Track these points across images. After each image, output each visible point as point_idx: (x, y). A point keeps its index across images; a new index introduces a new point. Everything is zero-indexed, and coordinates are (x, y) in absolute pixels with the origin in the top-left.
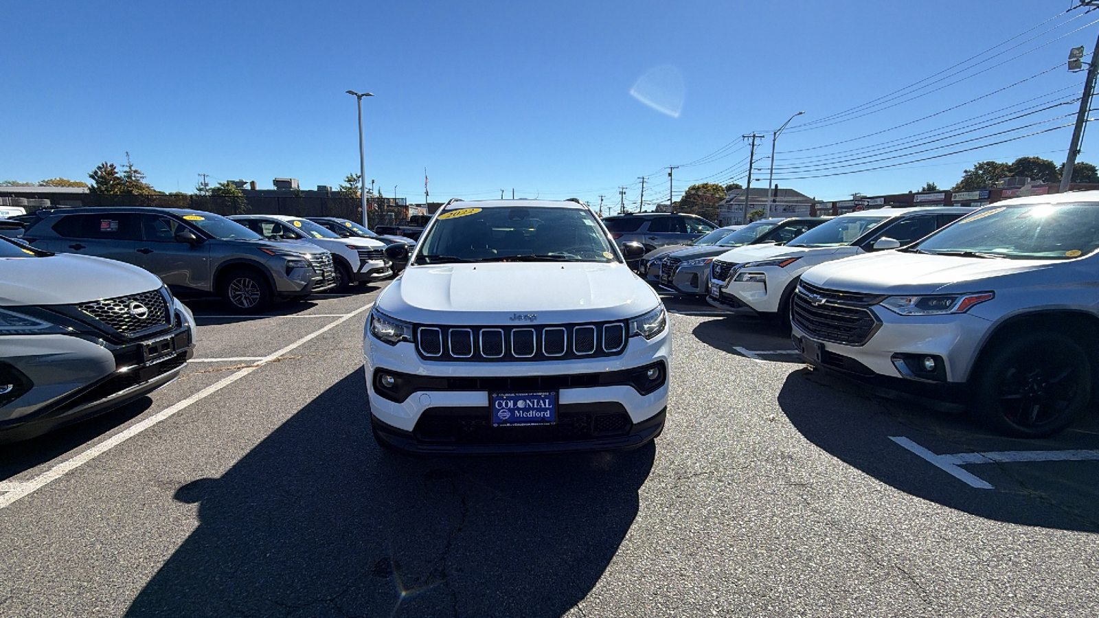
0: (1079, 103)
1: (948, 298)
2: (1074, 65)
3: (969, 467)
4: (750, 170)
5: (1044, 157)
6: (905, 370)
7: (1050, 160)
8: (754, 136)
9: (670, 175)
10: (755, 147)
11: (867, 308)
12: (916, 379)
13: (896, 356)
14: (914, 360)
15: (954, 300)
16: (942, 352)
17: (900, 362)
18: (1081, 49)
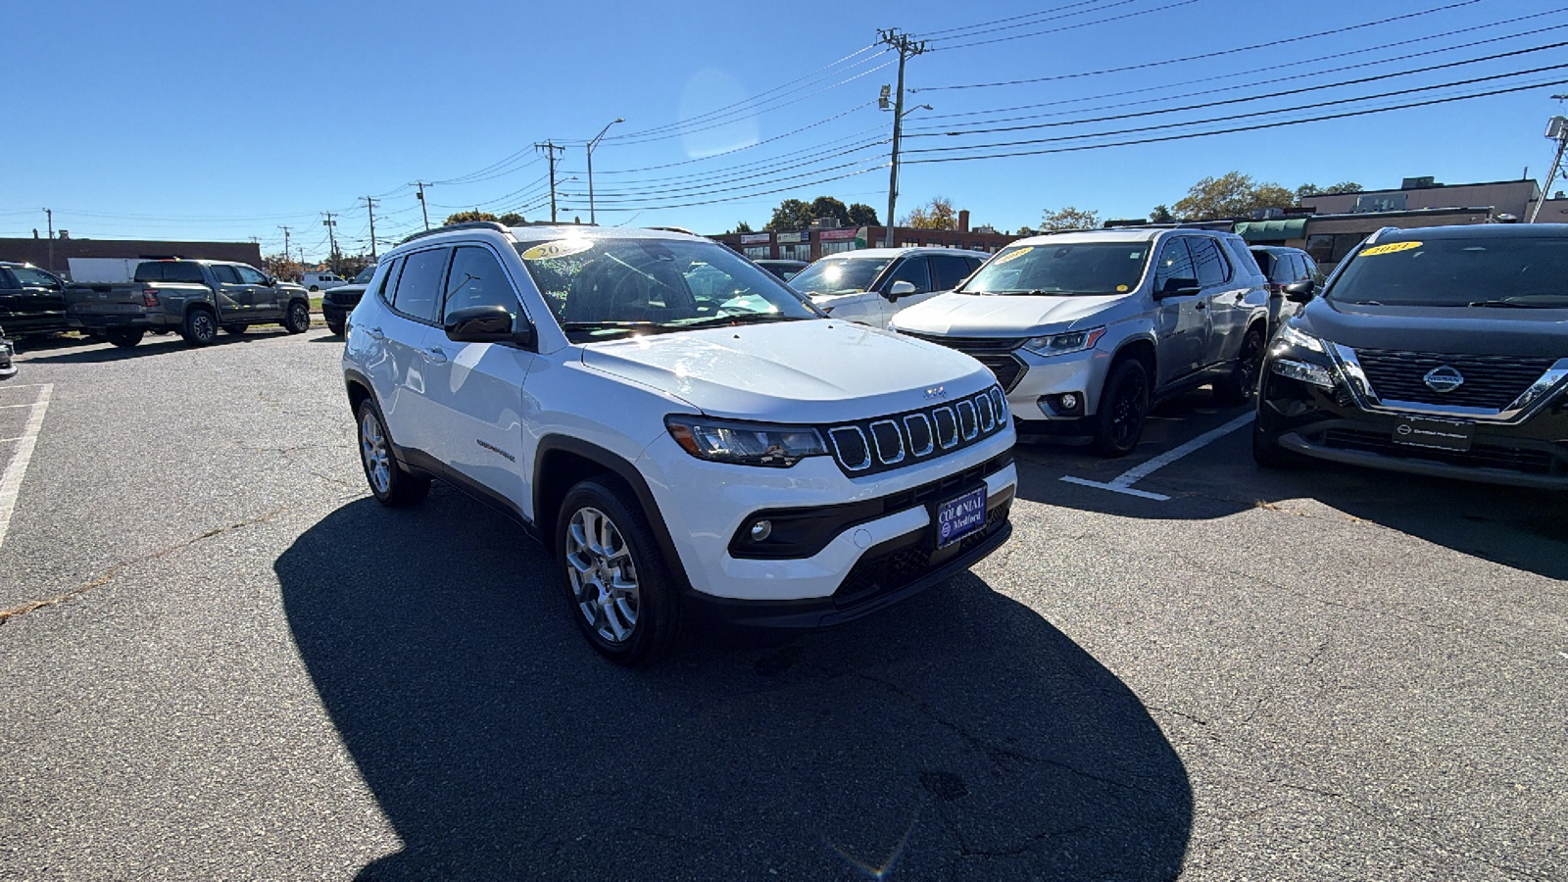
0: (892, 142)
1: (1079, 335)
2: (884, 103)
3: (1139, 484)
4: (553, 195)
5: (838, 198)
6: (1050, 412)
7: (841, 201)
8: (550, 146)
9: (420, 196)
10: (555, 162)
11: (1010, 353)
12: (1060, 418)
13: (1042, 398)
14: (1054, 400)
15: (1083, 336)
16: (1081, 388)
17: (1045, 405)
18: (888, 88)
